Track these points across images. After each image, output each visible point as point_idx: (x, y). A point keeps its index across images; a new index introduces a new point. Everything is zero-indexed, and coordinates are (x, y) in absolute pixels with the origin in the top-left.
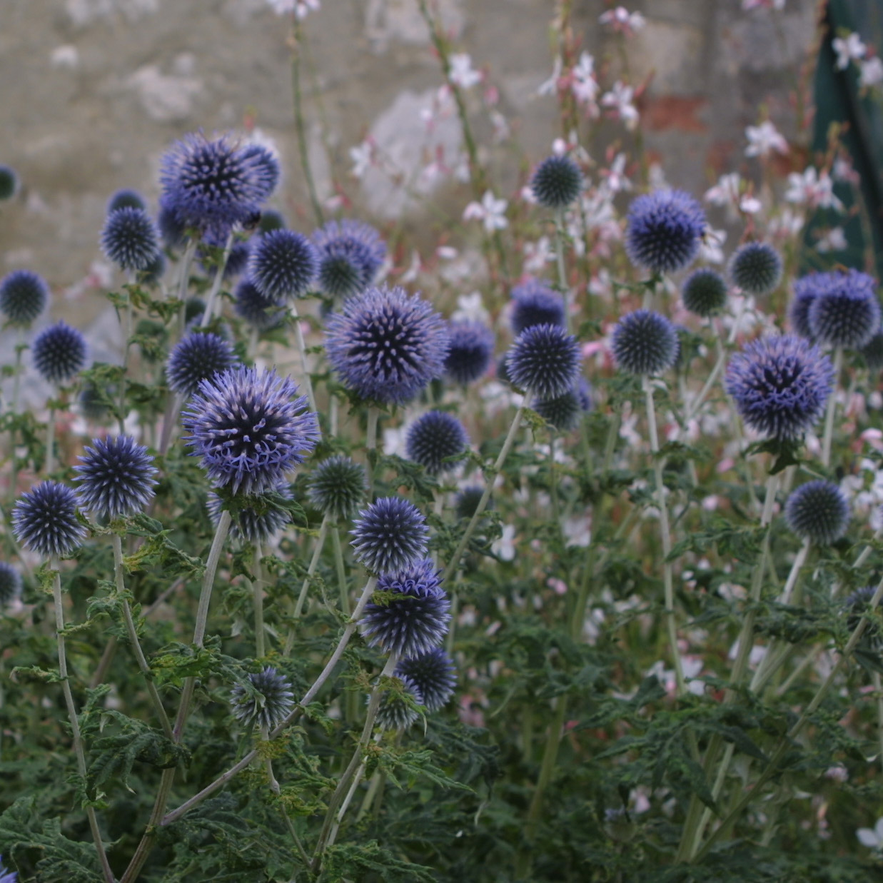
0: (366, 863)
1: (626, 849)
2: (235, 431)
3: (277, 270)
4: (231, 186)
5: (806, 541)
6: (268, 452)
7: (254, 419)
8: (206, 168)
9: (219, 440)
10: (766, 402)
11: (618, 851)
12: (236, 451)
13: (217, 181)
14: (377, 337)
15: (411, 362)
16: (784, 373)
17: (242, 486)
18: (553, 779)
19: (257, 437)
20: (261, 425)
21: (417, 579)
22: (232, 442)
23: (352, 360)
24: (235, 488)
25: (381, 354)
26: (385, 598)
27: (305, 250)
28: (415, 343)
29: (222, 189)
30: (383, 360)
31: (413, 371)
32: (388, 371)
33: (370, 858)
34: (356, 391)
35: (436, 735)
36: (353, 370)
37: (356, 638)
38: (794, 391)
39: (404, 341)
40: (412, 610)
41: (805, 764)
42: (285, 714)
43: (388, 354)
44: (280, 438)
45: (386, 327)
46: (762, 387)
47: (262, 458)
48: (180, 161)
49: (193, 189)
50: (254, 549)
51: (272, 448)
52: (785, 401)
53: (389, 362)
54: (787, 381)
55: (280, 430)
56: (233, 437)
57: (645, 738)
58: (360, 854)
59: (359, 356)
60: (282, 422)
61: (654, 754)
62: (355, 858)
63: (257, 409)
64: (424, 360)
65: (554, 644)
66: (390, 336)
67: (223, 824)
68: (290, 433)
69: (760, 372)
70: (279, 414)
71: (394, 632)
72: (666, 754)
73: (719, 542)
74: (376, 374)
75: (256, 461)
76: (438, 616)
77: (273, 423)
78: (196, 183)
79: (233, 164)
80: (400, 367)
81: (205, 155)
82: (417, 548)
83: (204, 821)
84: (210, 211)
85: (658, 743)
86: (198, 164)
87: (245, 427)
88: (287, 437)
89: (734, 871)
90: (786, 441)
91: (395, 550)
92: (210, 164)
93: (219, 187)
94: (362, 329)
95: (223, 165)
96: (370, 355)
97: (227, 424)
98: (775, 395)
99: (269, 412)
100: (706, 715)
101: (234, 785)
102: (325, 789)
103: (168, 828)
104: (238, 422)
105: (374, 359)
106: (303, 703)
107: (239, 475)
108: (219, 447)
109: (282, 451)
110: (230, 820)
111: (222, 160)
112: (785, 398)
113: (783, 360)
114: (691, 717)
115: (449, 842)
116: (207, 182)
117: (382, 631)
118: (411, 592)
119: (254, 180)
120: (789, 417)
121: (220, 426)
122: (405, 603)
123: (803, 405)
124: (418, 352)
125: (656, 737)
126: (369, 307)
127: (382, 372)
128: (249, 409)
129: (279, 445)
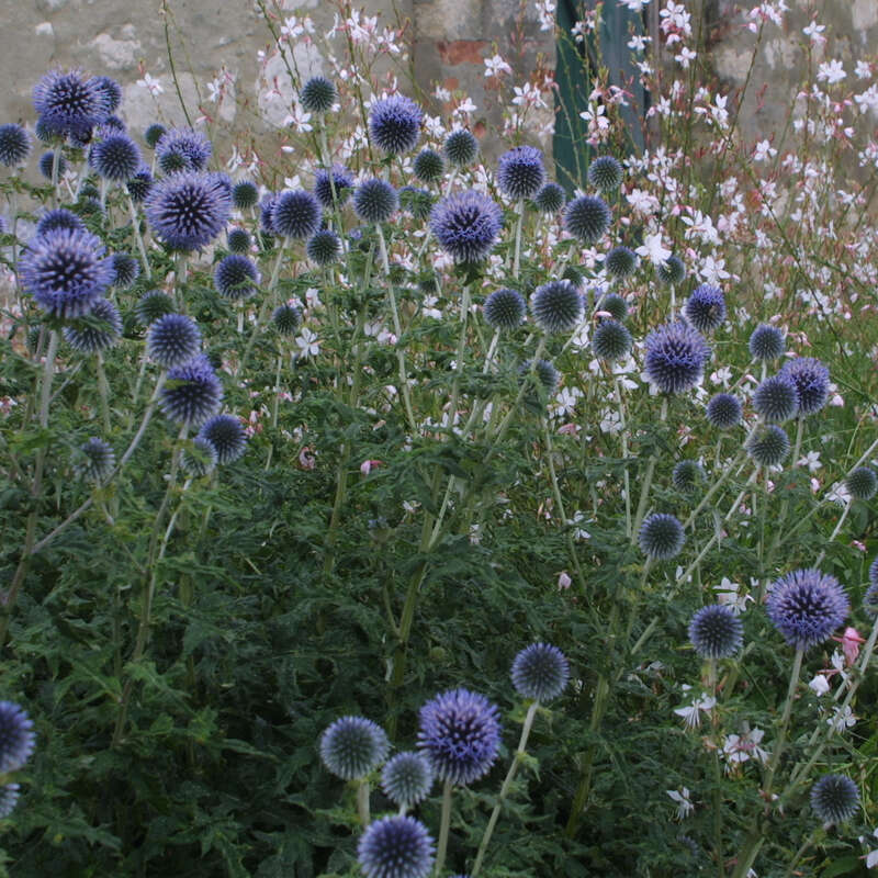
0: (181, 569)
1: (384, 546)
2: (53, 273)
3: (112, 163)
4: (81, 105)
5: (498, 330)
6: (77, 287)
7: (66, 264)
8: (63, 93)
9: (43, 280)
10: (457, 237)
11: (379, 548)
12: (55, 287)
13: (71, 101)
14: (180, 206)
15: (204, 221)
16: (467, 217)
17: (63, 311)
18: (345, 501)
19: (70, 277)
20: (72, 267)
21: (196, 369)
22: (52, 281)
23: (163, 222)
24: (58, 313)
25: (183, 217)
26: (174, 385)
27: (131, 148)
28: (206, 208)
29: (75, 107)
30: (185, 220)
31: (206, 227)
32: (188, 229)
33: (184, 566)
34: (168, 244)
35: (241, 478)
36: (165, 228)
37: (157, 414)
38: (474, 229)
39: (198, 207)
40: (194, 392)
41: (497, 480)
42: (109, 470)
43: (187, 217)
44: (85, 276)
45: (184, 197)
46: (453, 227)
47: (74, 292)
48: (45, 90)
49: (55, 108)
50: (97, 357)
51: (80, 283)
52: (469, 236)
53: (188, 222)
54: (470, 222)
55: (85, 270)
56: (52, 277)
57: (388, 471)
58: (177, 563)
59: (169, 219)
60: (87, 265)
61: (394, 481)
62: (173, 566)
63: (68, 257)
64: (214, 219)
65: (334, 410)
66: (188, 204)
67: (76, 549)
68: (95, 272)
69: (451, 216)
70: (84, 260)
71: (182, 408)
72: (402, 480)
73: (432, 333)
74: (180, 231)
75: (69, 294)
76: (214, 395)
77: (80, 266)
78: (57, 104)
79: (82, 89)
80: (197, 225)
81: (62, 84)
82: (193, 348)
83: (61, 548)
84: (68, 122)
85: (396, 474)
86: (57, 91)
87: (60, 270)
88: (91, 275)
89: (456, 556)
90: (473, 262)
91: (176, 351)
92: (65, 90)
93: (73, 106)
94: (169, 200)
95: (75, 90)
96: (175, 218)
97: (48, 269)
98: (462, 232)
99: (77, 258)
100: (431, 452)
101: (81, 521)
102: (148, 520)
103: (36, 555)
104: (56, 267)
105: (178, 221)
106: (123, 461)
107: (59, 305)
108: (43, 286)
109: (88, 286)
110: (81, 546)
111: (74, 87)
112: (468, 233)
113: (466, 208)
114: (421, 454)
115: (257, 550)
116: (64, 103)
117: (174, 408)
118: (193, 379)
119: (98, 99)
120: (473, 246)
121: (44, 270)
122: (189, 388)
123: (481, 238)
124: (208, 214)
125: (396, 469)
126: (173, 186)
127: (184, 230)
128: (61, 257)
129: (85, 281)
